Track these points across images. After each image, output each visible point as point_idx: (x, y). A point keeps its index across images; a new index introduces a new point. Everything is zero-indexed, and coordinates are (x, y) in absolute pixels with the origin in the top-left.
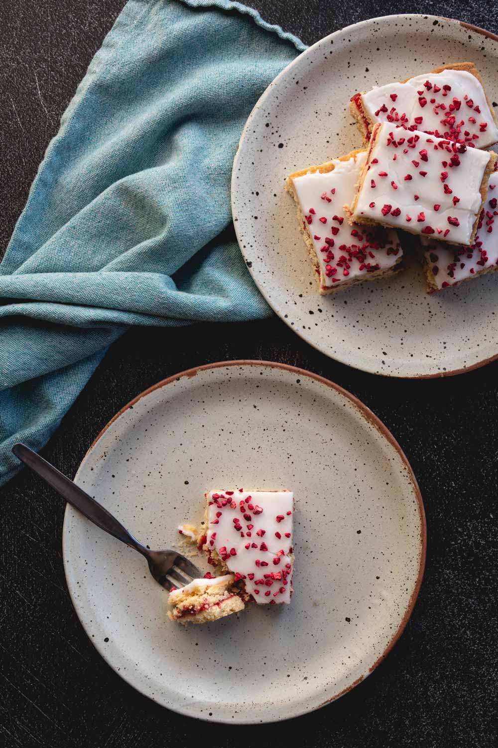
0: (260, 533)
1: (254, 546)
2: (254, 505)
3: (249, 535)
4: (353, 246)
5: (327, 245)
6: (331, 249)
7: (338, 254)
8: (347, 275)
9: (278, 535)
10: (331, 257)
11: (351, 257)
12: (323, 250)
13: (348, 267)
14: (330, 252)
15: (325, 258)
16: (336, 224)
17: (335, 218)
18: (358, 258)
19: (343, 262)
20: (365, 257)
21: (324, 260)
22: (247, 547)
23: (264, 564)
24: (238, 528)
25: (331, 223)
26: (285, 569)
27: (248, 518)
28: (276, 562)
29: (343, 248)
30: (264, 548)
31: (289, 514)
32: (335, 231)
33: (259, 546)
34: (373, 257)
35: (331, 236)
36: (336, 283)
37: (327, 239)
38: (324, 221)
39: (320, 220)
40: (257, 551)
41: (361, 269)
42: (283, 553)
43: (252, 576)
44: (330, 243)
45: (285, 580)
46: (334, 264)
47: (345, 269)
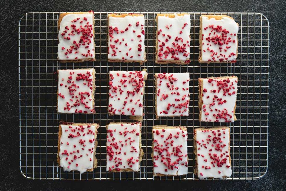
0: (177, 89)
1: (174, 93)
2: (174, 78)
3: (173, 89)
4: (172, 48)
5: (162, 45)
6: (163, 47)
7: (165, 49)
8: (166, 58)
9: (184, 89)
10: (162, 49)
11: (170, 52)
12: (160, 46)
13: (167, 55)
14: (162, 48)
15: (160, 49)
16: (168, 38)
17: (168, 36)
18: (172, 53)
19: (166, 53)
20: (175, 54)
21: (159, 50)
22: (172, 94)
23: (178, 100)
24: (168, 86)
25: (166, 37)
26: (187, 102)
27: (172, 83)
28: (183, 99)
29: (167, 48)
30: (178, 94)
31: (187, 81)
32: (167, 40)
33: (176, 94)
34: (178, 54)
35: (164, 42)
36: (161, 60)
37: (163, 42)
38: (164, 35)
39: (163, 35)
40: (176, 95)
41: (172, 58)
42: (186, 96)
43: (174, 105)
44: (164, 44)
45: (187, 106)
46: (162, 52)
47: (166, 56)
